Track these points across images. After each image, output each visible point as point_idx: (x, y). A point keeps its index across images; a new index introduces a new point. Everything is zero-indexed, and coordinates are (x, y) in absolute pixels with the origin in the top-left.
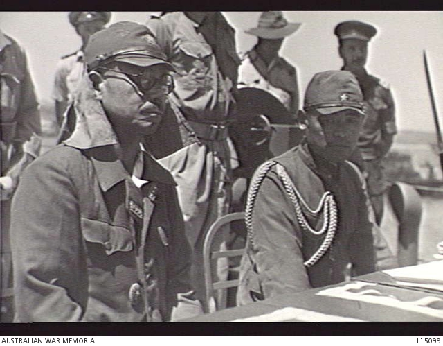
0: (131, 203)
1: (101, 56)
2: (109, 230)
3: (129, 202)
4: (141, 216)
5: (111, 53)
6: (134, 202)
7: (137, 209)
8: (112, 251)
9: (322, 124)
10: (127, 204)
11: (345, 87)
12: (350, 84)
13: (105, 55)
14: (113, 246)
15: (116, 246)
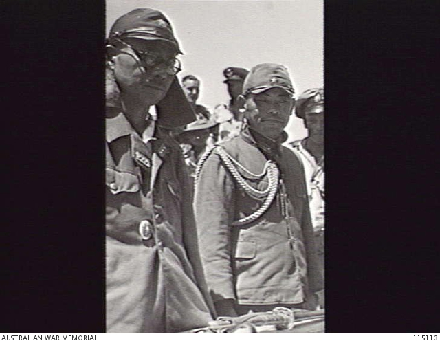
0: (137, 153)
1: (117, 33)
2: (114, 174)
3: (135, 152)
4: (148, 165)
5: (125, 30)
6: (141, 153)
7: (143, 159)
8: (118, 191)
9: (256, 103)
10: (133, 153)
11: (275, 72)
12: (280, 70)
13: (120, 32)
14: (119, 187)
15: (122, 188)
